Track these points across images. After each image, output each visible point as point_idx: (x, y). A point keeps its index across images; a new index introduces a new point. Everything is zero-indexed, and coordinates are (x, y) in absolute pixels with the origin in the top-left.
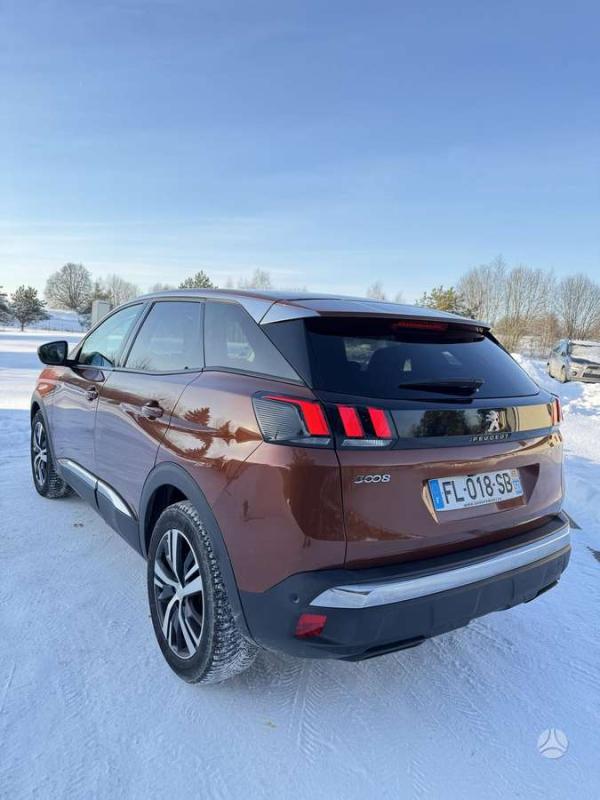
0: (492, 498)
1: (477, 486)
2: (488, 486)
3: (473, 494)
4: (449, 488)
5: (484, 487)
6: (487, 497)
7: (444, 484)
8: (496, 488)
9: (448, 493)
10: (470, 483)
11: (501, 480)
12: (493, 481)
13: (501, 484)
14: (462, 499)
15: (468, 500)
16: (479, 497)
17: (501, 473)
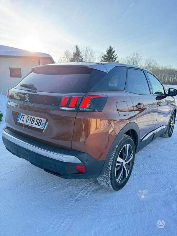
0: (32, 125)
1: (30, 119)
2: (33, 121)
3: (27, 121)
4: (23, 117)
5: (31, 120)
6: (30, 124)
7: (22, 115)
8: (35, 122)
9: (21, 118)
10: (28, 118)
11: (38, 121)
12: (35, 120)
13: (37, 122)
14: (24, 121)
15: (25, 122)
16: (28, 123)
17: (39, 118)
